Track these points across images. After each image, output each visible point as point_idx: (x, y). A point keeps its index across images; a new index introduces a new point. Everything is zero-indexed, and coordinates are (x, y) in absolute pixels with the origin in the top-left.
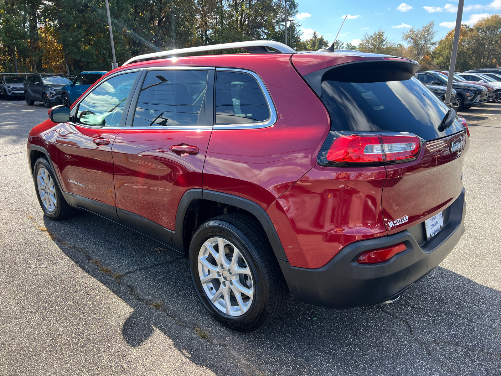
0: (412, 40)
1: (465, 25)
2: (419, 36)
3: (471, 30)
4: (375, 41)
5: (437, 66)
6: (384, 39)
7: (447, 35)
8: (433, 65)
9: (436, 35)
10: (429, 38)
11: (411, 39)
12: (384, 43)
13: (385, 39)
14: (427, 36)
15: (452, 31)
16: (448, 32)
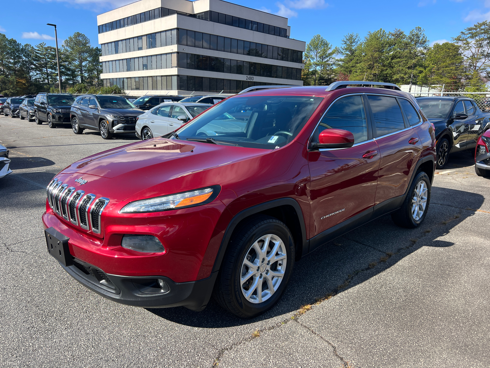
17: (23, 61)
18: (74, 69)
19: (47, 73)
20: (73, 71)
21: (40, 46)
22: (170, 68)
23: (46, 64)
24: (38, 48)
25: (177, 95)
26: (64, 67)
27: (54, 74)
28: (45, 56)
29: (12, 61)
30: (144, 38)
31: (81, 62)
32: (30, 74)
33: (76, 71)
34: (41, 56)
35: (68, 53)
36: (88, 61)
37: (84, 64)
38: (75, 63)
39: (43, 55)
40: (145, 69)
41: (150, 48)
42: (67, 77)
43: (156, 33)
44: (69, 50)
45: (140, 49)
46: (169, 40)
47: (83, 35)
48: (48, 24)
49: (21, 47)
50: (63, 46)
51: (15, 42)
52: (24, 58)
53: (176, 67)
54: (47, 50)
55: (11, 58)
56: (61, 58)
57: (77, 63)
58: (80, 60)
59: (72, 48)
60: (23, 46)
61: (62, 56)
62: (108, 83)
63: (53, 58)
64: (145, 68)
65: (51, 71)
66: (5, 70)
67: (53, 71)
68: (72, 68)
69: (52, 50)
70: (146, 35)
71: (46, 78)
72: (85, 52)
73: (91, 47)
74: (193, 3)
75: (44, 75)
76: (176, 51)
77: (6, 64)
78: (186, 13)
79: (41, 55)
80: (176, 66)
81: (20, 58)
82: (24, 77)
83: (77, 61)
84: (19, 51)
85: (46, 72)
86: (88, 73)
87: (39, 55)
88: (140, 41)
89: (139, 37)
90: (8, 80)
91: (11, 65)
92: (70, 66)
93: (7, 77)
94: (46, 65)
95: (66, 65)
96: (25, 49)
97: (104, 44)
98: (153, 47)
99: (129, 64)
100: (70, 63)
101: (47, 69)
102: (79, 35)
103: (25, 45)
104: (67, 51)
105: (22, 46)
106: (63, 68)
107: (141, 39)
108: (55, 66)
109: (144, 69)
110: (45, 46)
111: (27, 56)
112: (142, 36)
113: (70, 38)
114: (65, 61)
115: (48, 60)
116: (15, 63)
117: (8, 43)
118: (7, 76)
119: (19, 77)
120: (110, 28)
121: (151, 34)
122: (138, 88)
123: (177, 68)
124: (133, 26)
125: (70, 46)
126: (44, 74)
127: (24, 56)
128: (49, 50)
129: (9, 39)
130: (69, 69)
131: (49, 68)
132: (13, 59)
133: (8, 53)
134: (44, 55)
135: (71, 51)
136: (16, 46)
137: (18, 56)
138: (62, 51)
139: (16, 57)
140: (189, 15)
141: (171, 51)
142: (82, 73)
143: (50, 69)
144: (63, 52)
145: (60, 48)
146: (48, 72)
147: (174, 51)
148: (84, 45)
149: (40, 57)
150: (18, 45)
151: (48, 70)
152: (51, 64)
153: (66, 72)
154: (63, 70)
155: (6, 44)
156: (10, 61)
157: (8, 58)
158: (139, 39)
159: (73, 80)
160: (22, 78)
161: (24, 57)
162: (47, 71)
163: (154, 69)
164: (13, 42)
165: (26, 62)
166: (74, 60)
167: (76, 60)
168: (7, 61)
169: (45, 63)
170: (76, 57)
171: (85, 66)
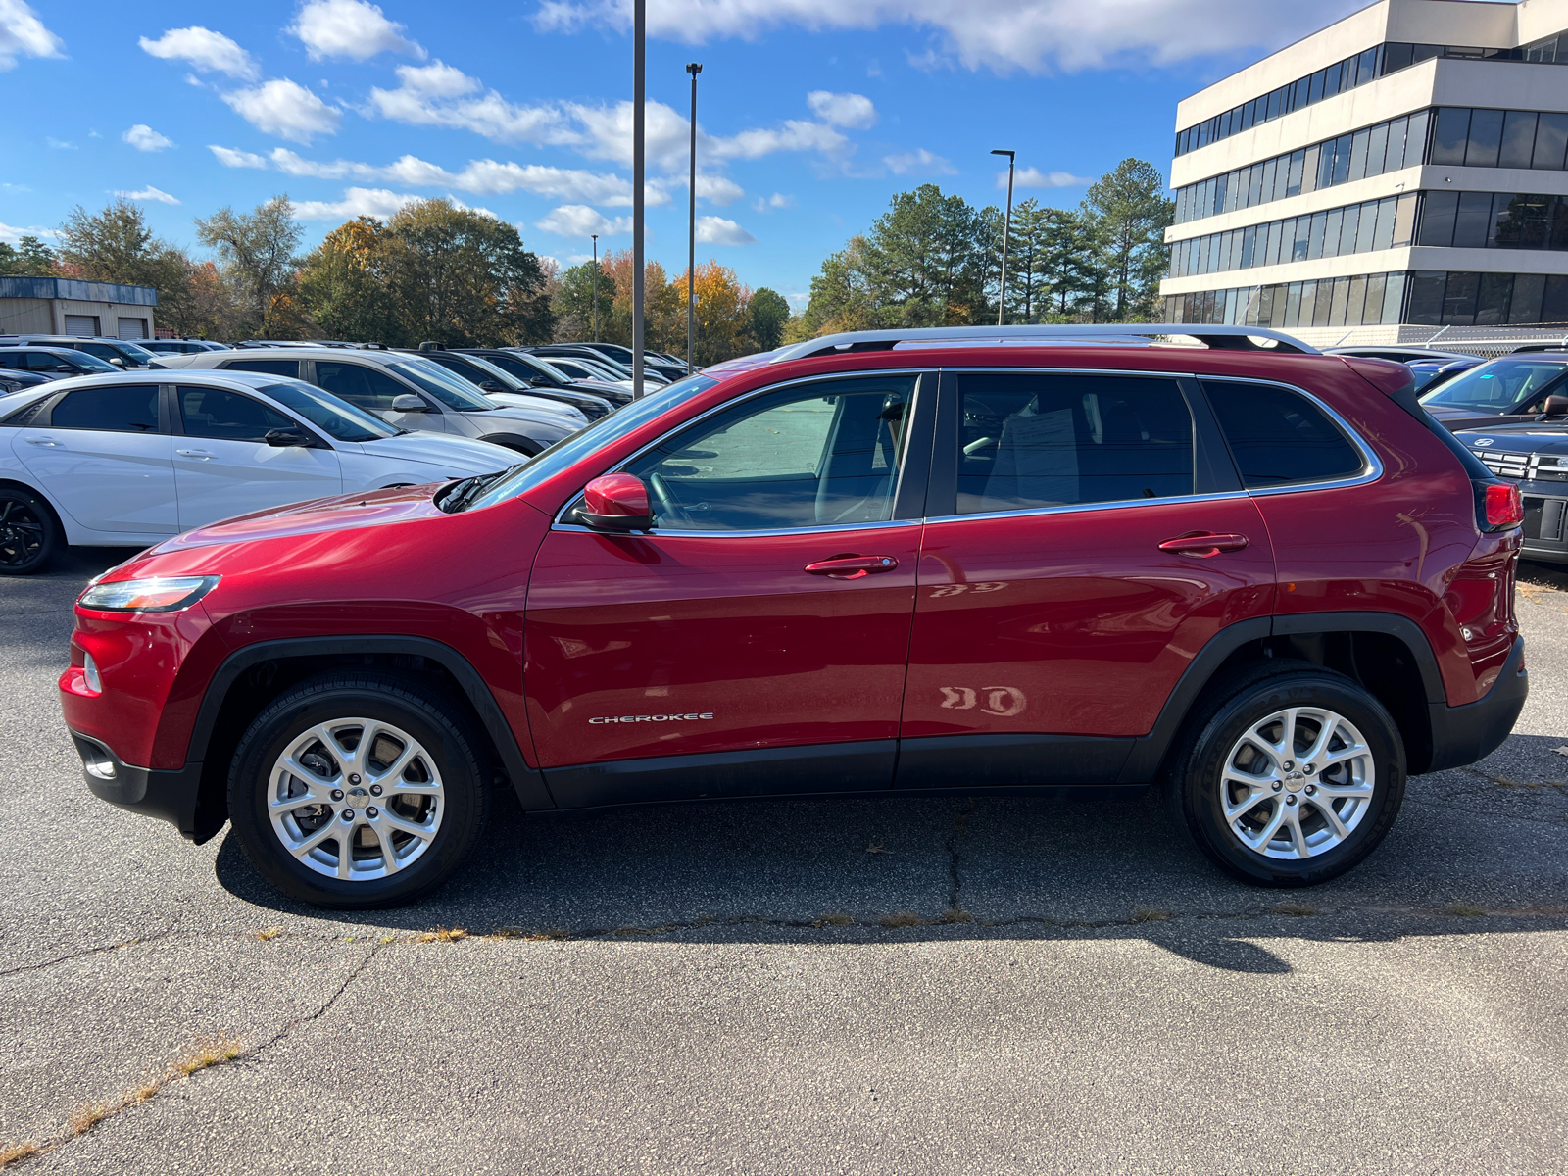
0: (232, 247)
1: (371, 220)
2: (252, 236)
3: (389, 234)
4: (115, 237)
5: (318, 327)
6: (143, 234)
7: (326, 241)
8: (309, 326)
9: (300, 238)
10: (281, 245)
11: (228, 244)
12: (145, 246)
13: (147, 235)
14: (275, 240)
15: (337, 231)
16: (327, 234)
17: (972, 255)
18: (1104, 269)
19: (1029, 286)
20: (1101, 276)
21: (1021, 209)
22: (1385, 248)
23: (1030, 258)
24: (1017, 216)
25: (1395, 343)
26: (1078, 264)
27: (1045, 288)
28: (1030, 238)
29: (944, 256)
30: (1312, 156)
31: (1128, 246)
32: (984, 291)
33: (1109, 275)
34: (1020, 239)
35: (1094, 224)
36: (1148, 244)
37: (1133, 252)
38: (1109, 250)
39: (1025, 235)
40: (1299, 256)
41: (1326, 185)
42: (1080, 294)
43: (1353, 133)
44: (1098, 213)
45: (1292, 191)
46: (1396, 151)
47: (1146, 164)
48: (994, 152)
49: (974, 217)
50: (1082, 204)
51: (960, 203)
52: (977, 248)
53: (1407, 244)
54: (1039, 220)
55: (944, 250)
56: (1071, 239)
57: (1113, 251)
58: (1125, 241)
59: (1109, 209)
60: (979, 212)
61: (1076, 234)
62: (1179, 308)
63: (1051, 241)
64: (1298, 253)
65: (1040, 278)
66: (927, 283)
67: (1045, 279)
68: (1100, 266)
69: (1053, 217)
70: (1320, 143)
71: (1022, 301)
72: (1144, 216)
73: (1162, 200)
74: (1520, 7)
75: (1018, 291)
76: (1417, 186)
77: (929, 266)
78: (1484, 48)
79: (1020, 235)
80: (1410, 239)
81: (966, 246)
82: (967, 300)
83: (1115, 246)
84: (966, 228)
85: (1026, 281)
86: (1142, 279)
87: (1016, 235)
88: (1297, 166)
89: (1296, 154)
90: (927, 310)
91: (940, 269)
92: (1093, 261)
93: (927, 302)
94: (1029, 262)
95: (1084, 259)
96: (982, 223)
97: (1186, 187)
98: (1335, 183)
99: (1250, 245)
100: (1095, 253)
101: (1029, 274)
102: (1132, 165)
103: (984, 211)
104: (1092, 217)
105: (977, 214)
106: (1072, 269)
107: (1300, 158)
108: (1052, 265)
109: (1296, 259)
110: (1034, 209)
111: (986, 240)
112: (1305, 148)
113: (1107, 179)
114: (1082, 248)
115: (1038, 247)
116: (951, 263)
117: (944, 209)
118: (926, 298)
119: (956, 301)
120: (1211, 136)
121: (1336, 138)
122: (1267, 322)
123: (1409, 248)
124: (1280, 119)
125: (1103, 203)
126: (1020, 289)
127: (978, 241)
128: (1045, 220)
129: (946, 198)
130: (1088, 271)
131: (1035, 272)
132: (948, 252)
133: (939, 237)
134: (1029, 235)
135: (1103, 217)
136: (961, 215)
137: (961, 243)
138: (1078, 220)
139: (958, 245)
140: (1497, 52)
141: (1399, 191)
142: (1123, 281)
143: (1038, 274)
144: (1082, 221)
145: (1074, 212)
146: (1032, 282)
147: (1406, 189)
148: (1144, 195)
149: (1016, 241)
150: (967, 211)
151: (1032, 276)
152: (1041, 259)
153: (1079, 280)
154: (1073, 274)
155: (939, 211)
156: (940, 259)
157: (936, 251)
158: (1296, 160)
159: (1096, 300)
160: (962, 302)
161: (976, 245)
162: (1029, 279)
163: (1330, 255)
164: (956, 204)
165: (980, 257)
166: (1105, 242)
167: (1114, 242)
168: (933, 259)
169: (1028, 257)
170: (1115, 235)
171: (1136, 259)
